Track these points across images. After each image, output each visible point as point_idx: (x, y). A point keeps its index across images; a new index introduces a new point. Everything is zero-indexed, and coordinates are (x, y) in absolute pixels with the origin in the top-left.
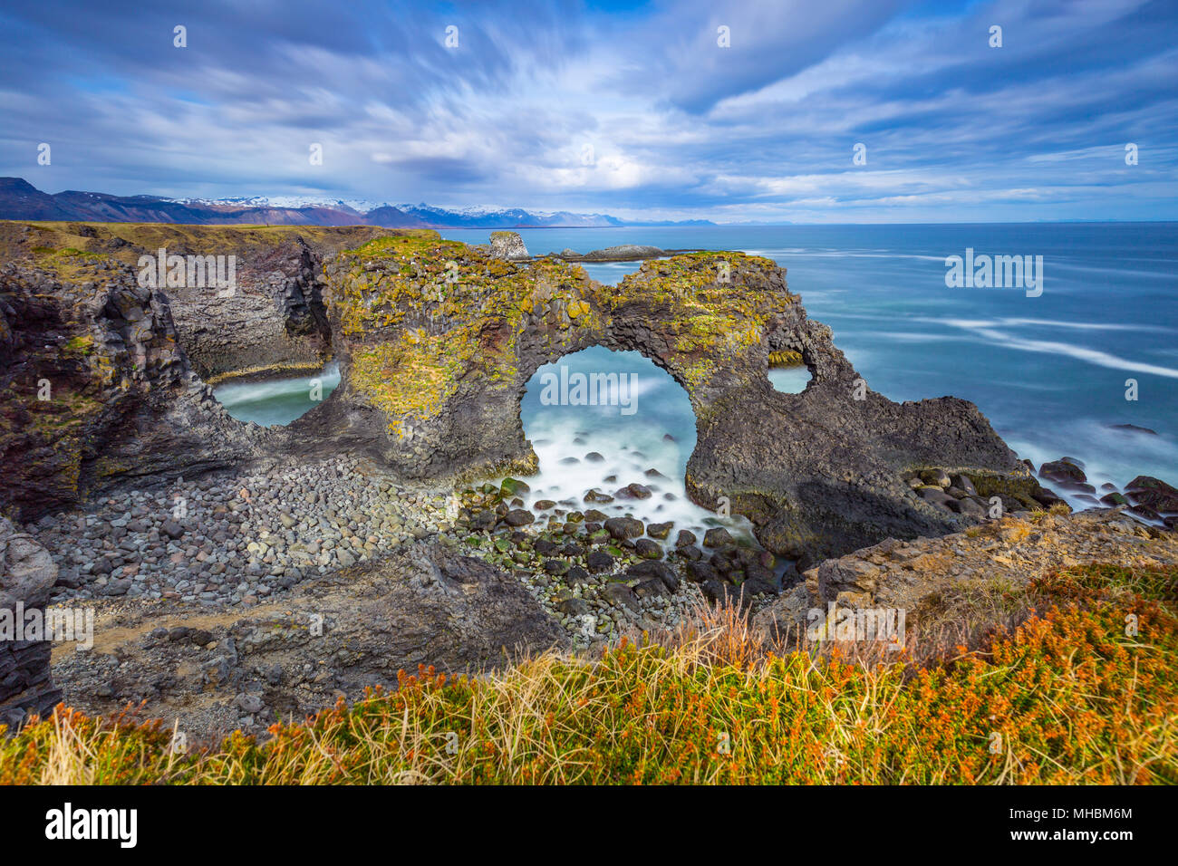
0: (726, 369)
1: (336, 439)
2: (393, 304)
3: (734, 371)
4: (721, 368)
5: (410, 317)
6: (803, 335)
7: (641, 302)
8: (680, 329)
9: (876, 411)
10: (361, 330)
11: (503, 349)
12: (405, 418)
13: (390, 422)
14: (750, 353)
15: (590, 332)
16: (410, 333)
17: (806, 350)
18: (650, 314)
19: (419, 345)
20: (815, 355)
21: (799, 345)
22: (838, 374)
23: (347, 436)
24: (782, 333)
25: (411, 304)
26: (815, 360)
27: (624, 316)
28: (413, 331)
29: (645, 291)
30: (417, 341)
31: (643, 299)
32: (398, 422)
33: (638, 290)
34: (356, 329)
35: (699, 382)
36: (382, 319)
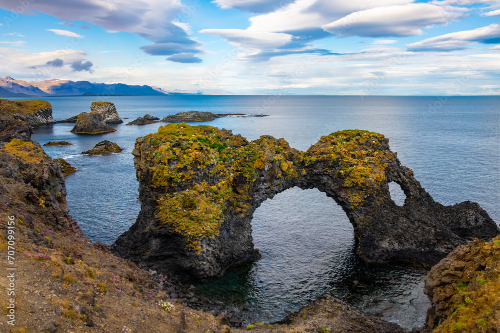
0: (371, 195)
1: (147, 257)
2: (189, 167)
3: (375, 196)
4: (369, 195)
5: (198, 175)
6: (401, 174)
7: (325, 161)
8: (345, 175)
9: (439, 212)
10: (166, 185)
11: (241, 191)
12: (201, 239)
13: (190, 242)
14: (381, 186)
15: (293, 179)
16: (198, 185)
17: (403, 182)
18: (329, 167)
19: (203, 192)
20: (408, 185)
21: (399, 179)
22: (420, 193)
23: (153, 255)
24: (392, 174)
25: (199, 167)
26: (409, 187)
27: (315, 168)
28: (200, 184)
29: (327, 154)
30: (203, 190)
31: (326, 159)
32: (196, 242)
33: (322, 153)
34: (163, 184)
35: (358, 204)
36: (183, 177)
